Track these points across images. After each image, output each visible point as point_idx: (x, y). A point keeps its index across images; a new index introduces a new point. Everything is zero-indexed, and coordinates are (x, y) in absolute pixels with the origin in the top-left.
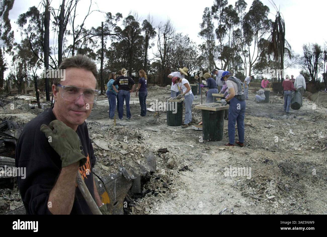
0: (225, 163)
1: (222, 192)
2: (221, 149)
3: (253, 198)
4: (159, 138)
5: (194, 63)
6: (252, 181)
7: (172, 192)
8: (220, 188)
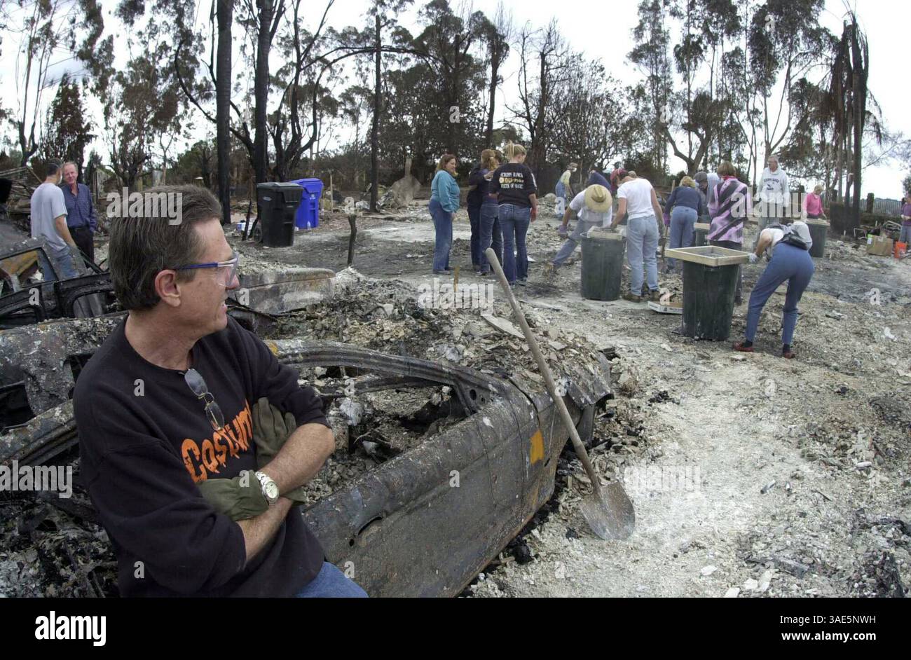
0: (752, 389)
1: (759, 448)
2: (735, 357)
3: (827, 464)
4: (578, 325)
5: (615, 137)
6: (820, 429)
7: (650, 445)
8: (752, 440)
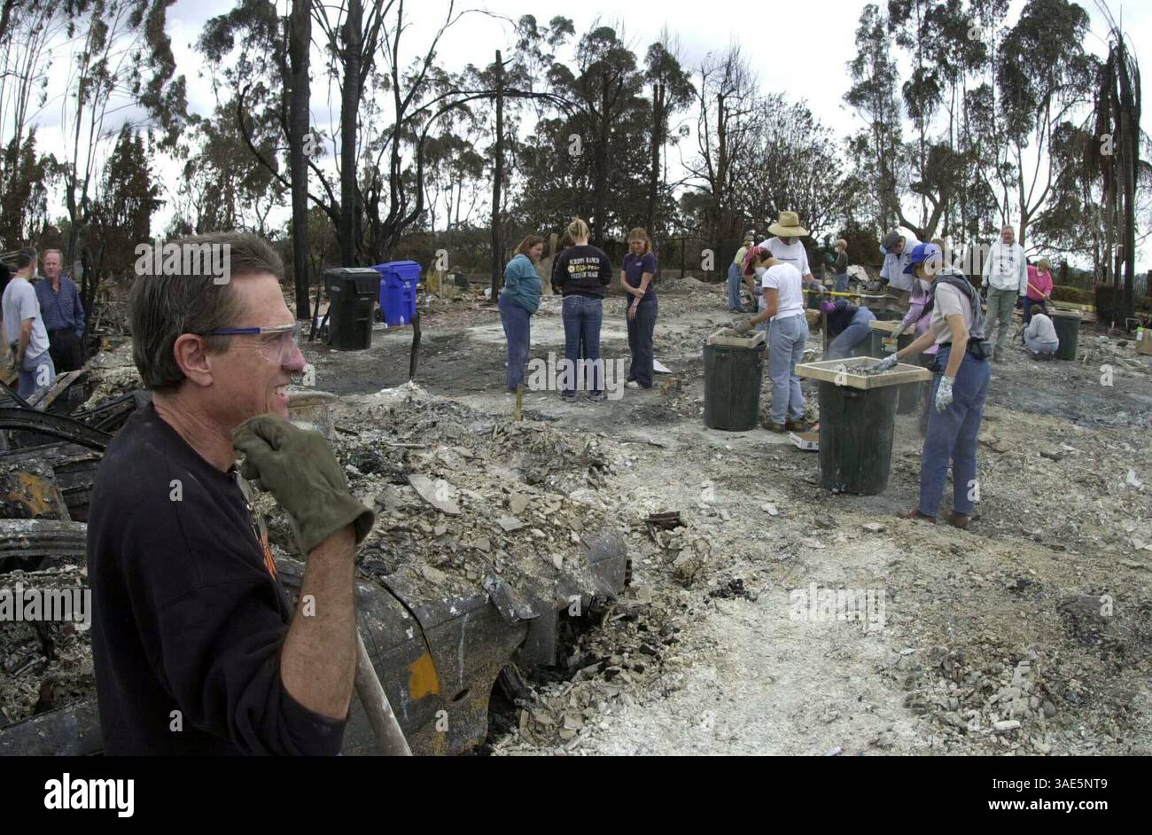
0: (874, 581)
1: (841, 686)
2: (869, 526)
3: (942, 722)
4: (666, 471)
5: (826, 202)
6: (951, 658)
7: (666, 671)
8: (838, 670)
